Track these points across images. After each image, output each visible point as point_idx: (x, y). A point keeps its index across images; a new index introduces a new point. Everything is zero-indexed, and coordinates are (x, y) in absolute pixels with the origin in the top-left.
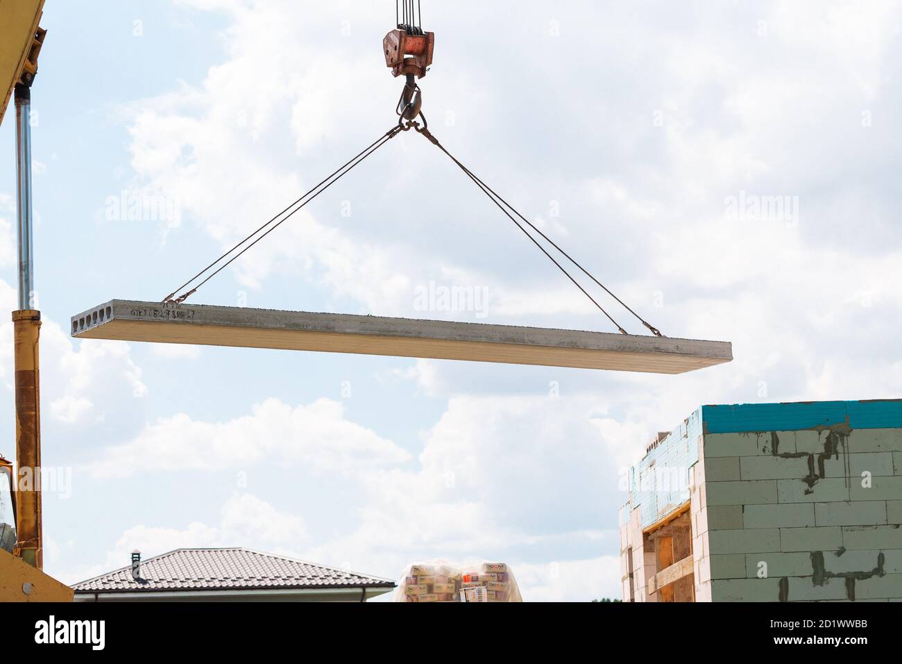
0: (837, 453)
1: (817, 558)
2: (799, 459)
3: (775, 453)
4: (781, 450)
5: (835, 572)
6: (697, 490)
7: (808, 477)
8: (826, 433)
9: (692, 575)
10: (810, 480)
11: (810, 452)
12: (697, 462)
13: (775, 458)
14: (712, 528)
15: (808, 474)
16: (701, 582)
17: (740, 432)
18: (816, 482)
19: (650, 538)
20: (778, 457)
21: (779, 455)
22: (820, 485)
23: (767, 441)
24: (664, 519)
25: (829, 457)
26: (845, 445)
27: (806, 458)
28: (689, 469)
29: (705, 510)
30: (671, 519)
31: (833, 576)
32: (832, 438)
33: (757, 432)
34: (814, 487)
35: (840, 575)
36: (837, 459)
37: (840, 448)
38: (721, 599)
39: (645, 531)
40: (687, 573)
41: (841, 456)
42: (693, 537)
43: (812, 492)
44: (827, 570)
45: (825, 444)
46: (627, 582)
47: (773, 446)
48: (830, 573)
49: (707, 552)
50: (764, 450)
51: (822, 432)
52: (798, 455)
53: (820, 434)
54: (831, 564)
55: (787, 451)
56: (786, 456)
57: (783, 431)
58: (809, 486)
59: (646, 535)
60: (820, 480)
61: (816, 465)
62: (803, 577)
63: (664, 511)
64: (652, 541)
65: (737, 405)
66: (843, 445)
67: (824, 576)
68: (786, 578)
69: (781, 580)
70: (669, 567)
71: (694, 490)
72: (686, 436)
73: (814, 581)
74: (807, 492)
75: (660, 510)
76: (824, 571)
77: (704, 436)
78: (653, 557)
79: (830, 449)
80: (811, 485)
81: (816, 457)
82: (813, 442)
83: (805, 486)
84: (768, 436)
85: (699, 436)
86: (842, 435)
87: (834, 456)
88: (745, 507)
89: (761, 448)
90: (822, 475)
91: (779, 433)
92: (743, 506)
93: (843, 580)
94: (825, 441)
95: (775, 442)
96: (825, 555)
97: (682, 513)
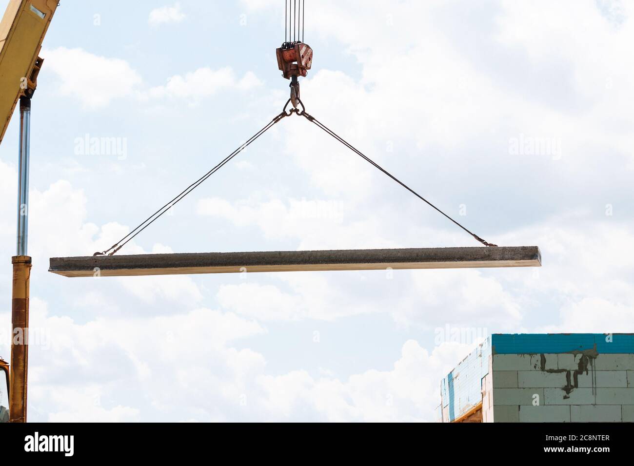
0: (587, 370)
2: (559, 374)
3: (543, 369)
4: (547, 367)
6: (487, 394)
7: (566, 386)
8: (579, 356)
10: (568, 389)
11: (568, 369)
12: (488, 374)
13: (543, 372)
15: (566, 384)
17: (518, 353)
18: (572, 390)
20: (545, 372)
22: (575, 393)
23: (537, 361)
24: (464, 415)
25: (581, 373)
26: (593, 365)
27: (564, 374)
28: (482, 379)
29: (492, 408)
30: (468, 415)
32: (584, 359)
33: (531, 354)
34: (570, 395)
36: (587, 374)
37: (589, 367)
41: (590, 373)
43: (569, 398)
45: (579, 363)
47: (541, 364)
50: (535, 367)
51: (577, 355)
52: (559, 371)
53: (575, 356)
55: (552, 368)
56: (551, 371)
57: (549, 353)
58: (566, 392)
60: (575, 389)
61: (572, 378)
63: (464, 409)
65: (517, 334)
66: (591, 365)
71: (485, 394)
72: (480, 356)
74: (565, 398)
75: (461, 409)
77: (493, 356)
79: (582, 368)
80: (568, 392)
81: (572, 373)
82: (570, 362)
83: (564, 393)
84: (538, 357)
85: (489, 356)
86: (591, 358)
87: (585, 373)
88: (521, 407)
89: (533, 366)
90: (576, 386)
91: (546, 355)
92: (519, 406)
94: (579, 361)
95: (543, 361)
97: (477, 411)
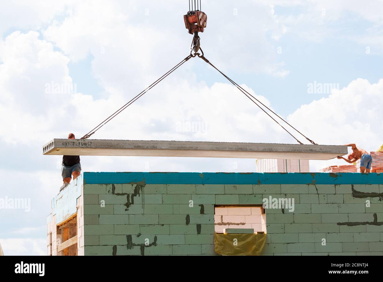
0: (139, 194)
1: (129, 238)
2: (123, 196)
3: (113, 193)
4: (116, 192)
5: (136, 244)
6: (80, 208)
7: (126, 203)
8: (135, 185)
9: (77, 244)
10: (128, 205)
11: (128, 193)
12: (81, 196)
13: (113, 195)
14: (86, 224)
15: (127, 202)
16: (80, 247)
17: (99, 184)
18: (130, 206)
19: (59, 228)
21: (115, 194)
22: (132, 207)
23: (110, 188)
24: (65, 220)
25: (136, 196)
26: (143, 191)
27: (126, 196)
28: (77, 199)
29: (83, 216)
30: (69, 220)
31: (136, 245)
32: (137, 187)
33: (106, 184)
35: (138, 245)
36: (139, 196)
37: (140, 192)
38: (88, 255)
39: (58, 225)
40: (74, 243)
41: (141, 195)
42: (78, 228)
43: (128, 210)
44: (133, 243)
45: (134, 190)
46: (50, 247)
47: (113, 190)
48: (134, 244)
49: (83, 234)
50: (109, 192)
51: (133, 185)
52: (123, 194)
53: (132, 185)
54: (135, 240)
55: (118, 192)
56: (118, 194)
57: (117, 184)
59: (58, 227)
60: (132, 205)
61: (130, 199)
62: (123, 245)
63: (66, 217)
64: (60, 229)
65: (98, 172)
66: (142, 190)
67: (132, 245)
68: (116, 245)
69: (114, 246)
70: (67, 241)
71: (79, 208)
72: (76, 185)
73: (127, 247)
74: (126, 210)
75: (64, 216)
76: (132, 243)
77: (84, 185)
78: (61, 236)
79: (136, 192)
80: (128, 207)
81: (130, 195)
82: (130, 189)
83: (125, 207)
84: (110, 186)
85: (82, 185)
86: (142, 186)
87: (138, 195)
89: (107, 191)
90: (133, 203)
91: (115, 185)
92: (99, 215)
93: (139, 247)
94: (134, 189)
95: (114, 188)
96: (132, 236)
97: (74, 218)
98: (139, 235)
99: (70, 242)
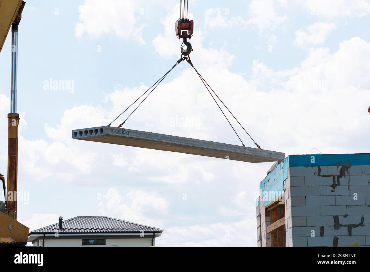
0: (345, 175)
1: (336, 218)
3: (319, 175)
4: (322, 174)
5: (344, 225)
6: (287, 190)
7: (333, 185)
8: (340, 167)
9: (285, 225)
10: (334, 186)
11: (334, 175)
12: (287, 178)
13: (319, 177)
14: (293, 206)
16: (288, 228)
17: (305, 166)
18: (336, 187)
19: (268, 210)
20: (321, 177)
22: (338, 188)
23: (316, 170)
25: (341, 177)
26: (348, 172)
27: (332, 177)
28: (284, 181)
29: (290, 198)
30: (276, 202)
32: (343, 168)
33: (312, 167)
36: (345, 177)
37: (346, 173)
38: (296, 235)
39: (266, 207)
40: (282, 224)
42: (285, 209)
43: (334, 191)
46: (259, 229)
47: (318, 172)
48: (341, 224)
49: (291, 216)
50: (315, 174)
51: (339, 167)
52: (329, 176)
54: (342, 221)
55: (324, 174)
56: (324, 176)
57: (323, 166)
59: (266, 209)
60: (338, 186)
61: (336, 180)
62: (330, 226)
67: (339, 226)
68: (323, 226)
69: (321, 227)
70: (275, 222)
72: (283, 168)
73: (335, 228)
74: (332, 191)
76: (339, 223)
77: (290, 168)
78: (269, 218)
79: (342, 174)
80: (334, 188)
81: (336, 177)
82: (335, 170)
83: (332, 189)
84: (316, 168)
85: (288, 168)
86: (347, 168)
87: (343, 177)
89: (313, 173)
90: (339, 184)
91: (321, 167)
92: (306, 196)
93: (347, 228)
94: (340, 170)
95: (319, 170)
96: (339, 217)
98: (346, 216)
99: (278, 224)
